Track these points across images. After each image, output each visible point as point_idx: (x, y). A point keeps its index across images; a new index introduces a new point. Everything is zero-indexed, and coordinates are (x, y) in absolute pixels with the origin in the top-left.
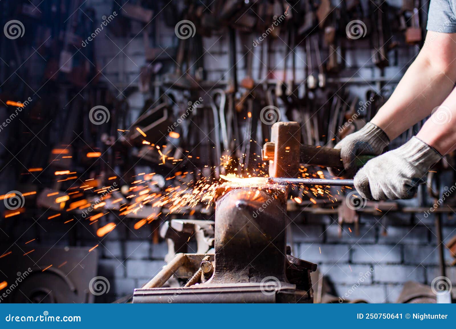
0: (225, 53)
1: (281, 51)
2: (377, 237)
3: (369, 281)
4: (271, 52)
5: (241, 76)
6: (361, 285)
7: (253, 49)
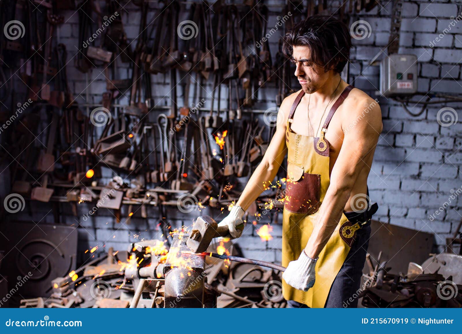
0: (168, 84)
1: (210, 85)
2: (272, 220)
3: (265, 247)
4: (202, 85)
5: (180, 104)
6: (258, 250)
7: (189, 82)
